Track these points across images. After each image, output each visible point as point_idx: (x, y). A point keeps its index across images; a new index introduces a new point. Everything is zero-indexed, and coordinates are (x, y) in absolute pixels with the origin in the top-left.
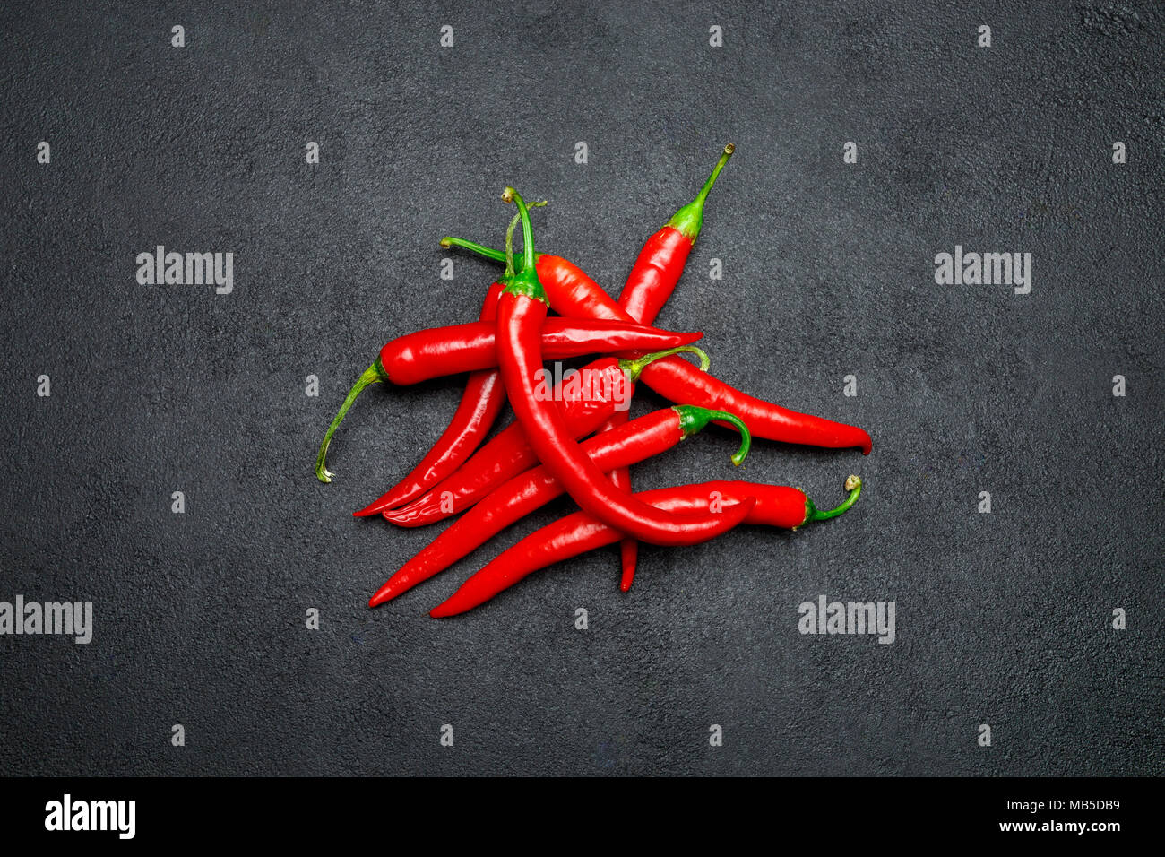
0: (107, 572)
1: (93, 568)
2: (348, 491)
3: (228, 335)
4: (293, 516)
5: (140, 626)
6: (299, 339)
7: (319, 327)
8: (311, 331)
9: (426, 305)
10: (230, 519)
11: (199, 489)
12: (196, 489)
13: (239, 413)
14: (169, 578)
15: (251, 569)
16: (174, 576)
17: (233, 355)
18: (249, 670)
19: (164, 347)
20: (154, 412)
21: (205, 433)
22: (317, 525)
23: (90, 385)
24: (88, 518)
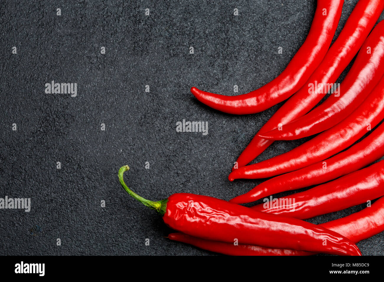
0: (46, 168)
1: (38, 164)
2: (211, 144)
3: (146, 26)
4: (172, 154)
5: (63, 207)
6: (193, 38)
7: (207, 32)
8: (202, 34)
9: (280, 30)
10: (131, 149)
11: (113, 125)
12: (112, 124)
13: (147, 80)
14: (86, 179)
15: (140, 184)
16: (90, 179)
17: (148, 40)
18: (129, 249)
19: (104, 27)
20: (91, 69)
21: (122, 89)
22: (187, 163)
23: (52, 43)
24: (39, 130)
